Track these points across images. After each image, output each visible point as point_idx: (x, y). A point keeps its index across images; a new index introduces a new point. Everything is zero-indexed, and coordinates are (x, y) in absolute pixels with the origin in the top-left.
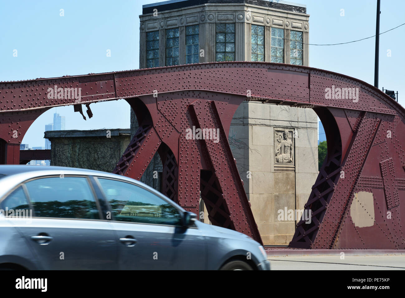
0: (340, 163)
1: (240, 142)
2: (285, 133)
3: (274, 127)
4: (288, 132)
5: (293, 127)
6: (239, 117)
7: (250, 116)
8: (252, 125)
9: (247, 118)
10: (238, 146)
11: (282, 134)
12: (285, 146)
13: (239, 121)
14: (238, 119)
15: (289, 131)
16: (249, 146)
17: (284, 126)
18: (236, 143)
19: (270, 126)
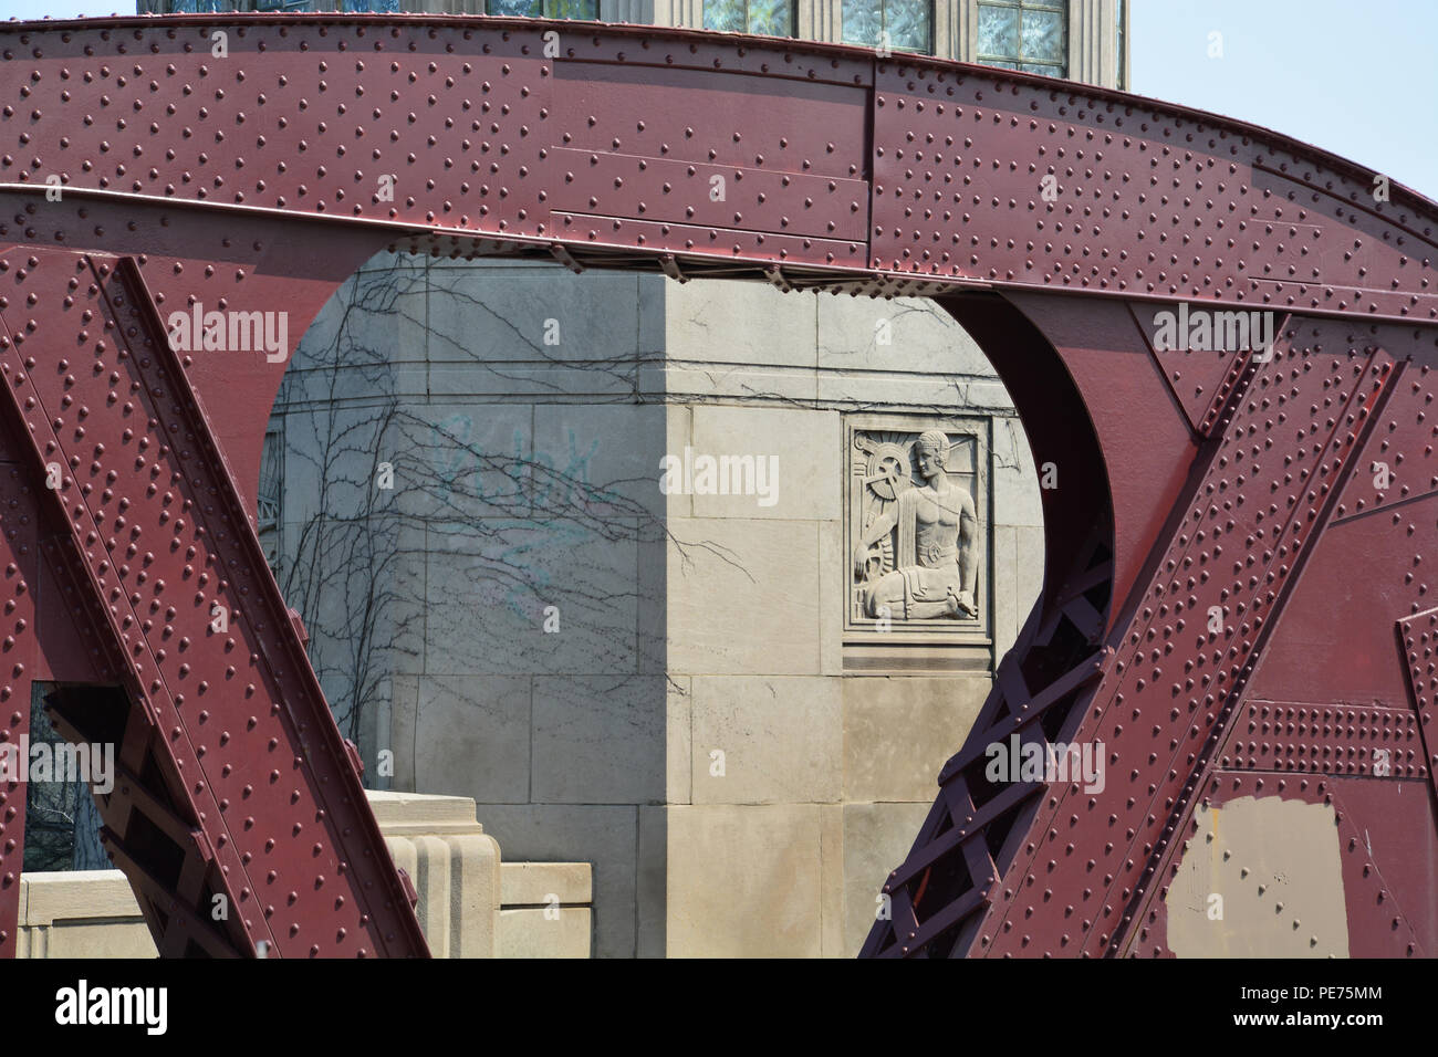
0: (1102, 625)
1: (616, 501)
2: (922, 447)
3: (844, 413)
4: (946, 439)
5: (977, 408)
6: (612, 354)
7: (672, 350)
8: (687, 399)
9: (655, 358)
10: (606, 524)
11: (902, 453)
12: (921, 524)
13: (609, 378)
14: (606, 365)
15: (951, 436)
16: (670, 527)
17: (919, 406)
18: (594, 508)
19: (817, 405)
